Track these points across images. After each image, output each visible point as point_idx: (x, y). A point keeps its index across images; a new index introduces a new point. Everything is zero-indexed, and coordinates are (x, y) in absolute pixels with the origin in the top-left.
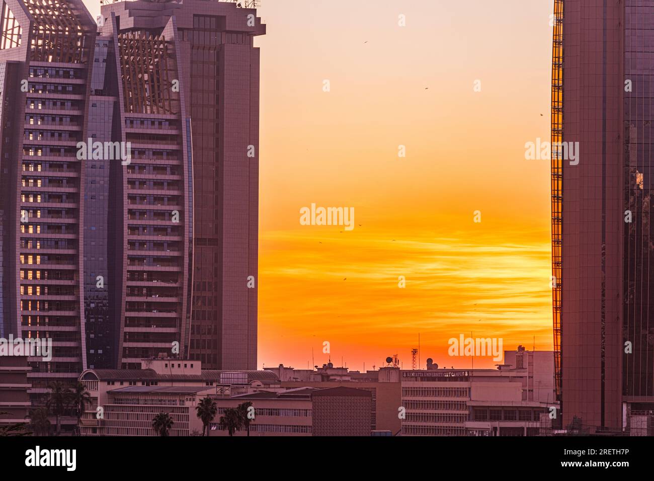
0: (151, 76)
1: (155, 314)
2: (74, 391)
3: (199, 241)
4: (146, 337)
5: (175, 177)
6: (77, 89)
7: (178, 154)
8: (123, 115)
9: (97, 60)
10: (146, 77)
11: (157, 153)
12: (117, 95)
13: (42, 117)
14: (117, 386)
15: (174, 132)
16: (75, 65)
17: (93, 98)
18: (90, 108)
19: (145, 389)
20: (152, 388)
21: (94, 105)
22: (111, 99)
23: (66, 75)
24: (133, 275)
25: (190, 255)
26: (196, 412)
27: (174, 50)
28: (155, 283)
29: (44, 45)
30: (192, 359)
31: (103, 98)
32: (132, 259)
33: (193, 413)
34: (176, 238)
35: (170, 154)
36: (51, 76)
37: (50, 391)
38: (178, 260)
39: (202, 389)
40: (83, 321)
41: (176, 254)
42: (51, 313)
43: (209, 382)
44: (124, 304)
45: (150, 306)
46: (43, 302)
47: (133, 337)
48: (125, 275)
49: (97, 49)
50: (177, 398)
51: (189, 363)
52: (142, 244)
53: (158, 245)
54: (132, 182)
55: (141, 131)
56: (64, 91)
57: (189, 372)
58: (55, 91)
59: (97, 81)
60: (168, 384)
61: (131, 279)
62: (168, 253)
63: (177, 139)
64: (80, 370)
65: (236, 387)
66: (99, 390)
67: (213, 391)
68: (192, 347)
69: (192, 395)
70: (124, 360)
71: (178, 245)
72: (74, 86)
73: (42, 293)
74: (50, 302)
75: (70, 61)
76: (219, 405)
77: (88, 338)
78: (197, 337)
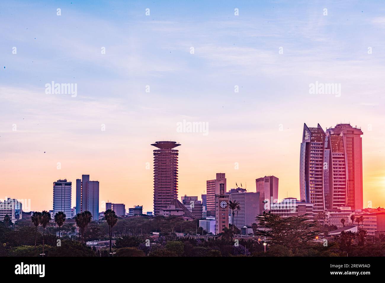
0: (338, 144)
1: (340, 197)
2: (323, 214)
3: (349, 180)
4: (338, 202)
5: (344, 166)
6: (321, 148)
7: (344, 161)
8: (332, 153)
9: (326, 141)
10: (337, 145)
11: (340, 161)
12: (330, 149)
13: (314, 154)
14: (332, 213)
15: (343, 157)
16: (321, 142)
17: (325, 150)
18: (325, 152)
19: (338, 213)
20: (340, 213)
21: (325, 151)
22: (329, 150)
23: (319, 145)
25: (348, 183)
26: (350, 218)
27: (343, 138)
28: (340, 190)
29: (314, 138)
30: (348, 206)
31: (327, 149)
32: (335, 185)
33: (350, 219)
34: (344, 180)
36: (316, 145)
37: (317, 214)
38: (345, 185)
39: (351, 213)
40: (324, 198)
41: (344, 183)
42: (317, 197)
43: (353, 212)
44: (333, 195)
45: (339, 195)
46: (315, 194)
47: (335, 202)
49: (326, 139)
50: (346, 215)
52: (337, 181)
53: (340, 181)
54: (334, 168)
55: (336, 156)
56: (319, 148)
57: (348, 209)
58: (317, 148)
59: (326, 146)
60: (344, 212)
61: (334, 189)
64: (324, 209)
65: (359, 213)
66: (328, 214)
67: (354, 213)
68: (348, 204)
69: (349, 214)
70: (333, 207)
73: (315, 192)
74: (317, 194)
76: (355, 217)
77: (325, 202)
78: (349, 202)
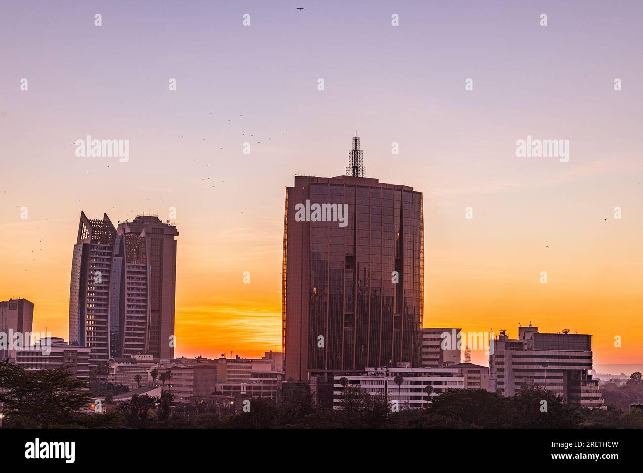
0: (136, 250)
1: (136, 337)
2: (106, 366)
3: (153, 311)
4: (133, 346)
5: (145, 287)
6: (109, 254)
7: (146, 279)
8: (126, 264)
9: (116, 244)
10: (134, 250)
11: (138, 278)
12: (124, 257)
13: (96, 264)
14: (121, 364)
15: (144, 271)
16: (108, 245)
17: (115, 258)
18: (114, 261)
19: (132, 365)
20: (135, 365)
21: (115, 260)
22: (122, 258)
23: (105, 249)
24: (128, 323)
25: (150, 316)
26: (151, 374)
27: (145, 240)
28: (136, 326)
29: (97, 238)
30: (149, 354)
31: (118, 258)
32: (128, 317)
33: (149, 374)
34: (144, 310)
35: (143, 278)
36: (99, 249)
37: (96, 365)
38: (145, 318)
39: (153, 365)
40: (109, 340)
41: (144, 315)
42: (97, 337)
43: (156, 363)
44: (124, 334)
45: (134, 335)
46: (94, 333)
47: (127, 346)
48: (125, 323)
49: (116, 240)
50: (144, 369)
51: (148, 356)
52: (132, 312)
53: (138, 312)
54: (128, 289)
55: (132, 270)
56: (104, 255)
57: (148, 359)
58: (101, 255)
59: (116, 252)
60: (140, 364)
62: (142, 315)
63: (145, 273)
64: (108, 358)
65: (166, 365)
66: (115, 366)
67: (157, 366)
68: (150, 350)
69: (149, 367)
70: (124, 354)
71: (145, 312)
72: (108, 253)
73: (94, 329)
74: (97, 333)
75: (106, 244)
76: (159, 371)
77: (111, 346)
78: (151, 346)
